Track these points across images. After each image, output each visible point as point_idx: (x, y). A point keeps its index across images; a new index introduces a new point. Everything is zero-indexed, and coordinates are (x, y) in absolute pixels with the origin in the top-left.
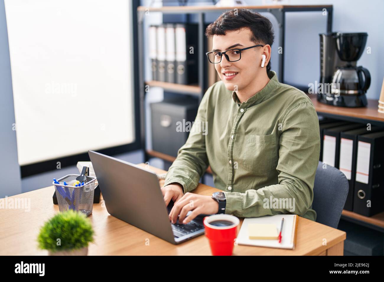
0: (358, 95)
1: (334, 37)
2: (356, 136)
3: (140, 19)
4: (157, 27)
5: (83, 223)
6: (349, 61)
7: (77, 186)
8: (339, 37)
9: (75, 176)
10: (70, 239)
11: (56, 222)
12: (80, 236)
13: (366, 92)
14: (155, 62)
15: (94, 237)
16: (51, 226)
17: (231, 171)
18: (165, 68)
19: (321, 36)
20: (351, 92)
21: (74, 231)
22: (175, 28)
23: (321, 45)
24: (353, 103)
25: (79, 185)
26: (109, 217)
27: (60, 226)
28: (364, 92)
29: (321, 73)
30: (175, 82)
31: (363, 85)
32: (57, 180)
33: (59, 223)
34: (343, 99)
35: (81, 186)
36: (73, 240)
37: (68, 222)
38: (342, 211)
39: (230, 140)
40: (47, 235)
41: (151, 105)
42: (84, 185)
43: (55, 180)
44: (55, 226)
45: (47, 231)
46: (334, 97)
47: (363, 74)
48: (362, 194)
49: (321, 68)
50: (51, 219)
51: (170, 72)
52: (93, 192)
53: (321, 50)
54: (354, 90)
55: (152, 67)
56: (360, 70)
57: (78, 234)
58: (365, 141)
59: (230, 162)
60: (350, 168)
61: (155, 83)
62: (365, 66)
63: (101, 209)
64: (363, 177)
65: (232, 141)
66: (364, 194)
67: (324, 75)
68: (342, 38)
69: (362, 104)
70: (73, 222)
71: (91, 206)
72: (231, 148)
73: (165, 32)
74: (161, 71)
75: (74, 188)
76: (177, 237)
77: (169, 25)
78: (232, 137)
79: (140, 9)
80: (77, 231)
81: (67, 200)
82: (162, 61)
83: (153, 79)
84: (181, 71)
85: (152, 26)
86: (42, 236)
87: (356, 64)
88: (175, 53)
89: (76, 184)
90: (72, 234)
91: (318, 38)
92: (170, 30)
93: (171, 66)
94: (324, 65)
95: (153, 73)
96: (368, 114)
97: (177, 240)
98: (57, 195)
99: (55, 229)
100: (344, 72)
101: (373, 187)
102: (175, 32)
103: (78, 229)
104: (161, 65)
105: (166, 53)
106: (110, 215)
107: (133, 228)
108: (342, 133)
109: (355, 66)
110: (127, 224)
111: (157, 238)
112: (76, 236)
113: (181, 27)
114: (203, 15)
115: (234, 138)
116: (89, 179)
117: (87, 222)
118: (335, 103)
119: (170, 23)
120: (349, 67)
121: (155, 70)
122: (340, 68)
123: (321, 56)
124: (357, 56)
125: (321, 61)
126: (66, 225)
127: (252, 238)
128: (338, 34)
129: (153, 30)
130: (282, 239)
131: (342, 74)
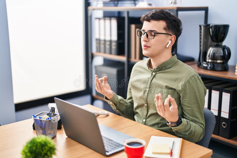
0: (223, 63)
1: (208, 27)
2: (221, 89)
3: (89, 15)
4: (99, 19)
5: (50, 143)
6: (218, 42)
7: (47, 119)
8: (212, 27)
9: (47, 113)
10: (41, 153)
11: (33, 142)
12: (47, 152)
13: (228, 61)
14: (99, 40)
15: (56, 151)
16: (29, 145)
17: (146, 110)
18: (105, 44)
19: (200, 26)
20: (219, 61)
21: (44, 148)
22: (110, 20)
23: (201, 32)
24: (220, 68)
25: (49, 119)
26: (67, 138)
27: (35, 145)
28: (227, 61)
29: (200, 49)
30: (111, 53)
31: (226, 57)
32: (35, 116)
33: (34, 143)
34: (214, 65)
35: (50, 119)
36: (43, 154)
37: (40, 143)
38: (211, 135)
39: (146, 91)
40: (27, 151)
41: (96, 67)
42: (52, 118)
43: (34, 115)
44: (32, 145)
45: (27, 148)
46: (208, 64)
47: (226, 50)
48: (224, 125)
49: (200, 46)
50: (30, 141)
51: (108, 47)
52: (57, 123)
53: (201, 35)
54: (220, 60)
55: (97, 44)
56: (224, 48)
57: (46, 150)
58: (227, 92)
59: (146, 105)
60: (217, 108)
61: (98, 54)
62: (227, 45)
63: (62, 133)
64: (225, 114)
65: (147, 92)
66: (226, 124)
67: (202, 50)
68: (213, 28)
69: (225, 69)
70: (43, 143)
71: (56, 131)
72: (146, 96)
73: (105, 22)
74: (102, 46)
75: (45, 121)
76: (108, 152)
77: (107, 18)
78: (148, 90)
79: (90, 8)
80: (45, 148)
81: (41, 127)
82: (103, 40)
83: (97, 51)
84: (114, 47)
85: (96, 18)
86: (24, 151)
87: (222, 44)
88: (111, 35)
89: (47, 118)
90: (43, 150)
91: (199, 27)
92: (108, 21)
93: (108, 43)
94: (202, 44)
95: (97, 47)
96: (229, 75)
97: (107, 154)
98: (35, 124)
99: (32, 147)
100: (214, 48)
101: (232, 120)
102: (110, 22)
103: (46, 147)
104: (102, 42)
105: (105, 35)
106: (67, 137)
107: (81, 145)
108: (212, 87)
109: (222, 45)
110: (77, 143)
111: (95, 152)
112: (45, 152)
113: (115, 19)
114: (128, 12)
115: (149, 90)
116: (55, 115)
117: (52, 143)
118: (208, 68)
119: (107, 17)
120: (217, 46)
121: (98, 46)
122: (212, 46)
123: (200, 39)
124: (223, 39)
125: (200, 42)
126: (39, 145)
127: (154, 153)
128: (211, 25)
129: (97, 21)
130: (173, 154)
131: (213, 50)
